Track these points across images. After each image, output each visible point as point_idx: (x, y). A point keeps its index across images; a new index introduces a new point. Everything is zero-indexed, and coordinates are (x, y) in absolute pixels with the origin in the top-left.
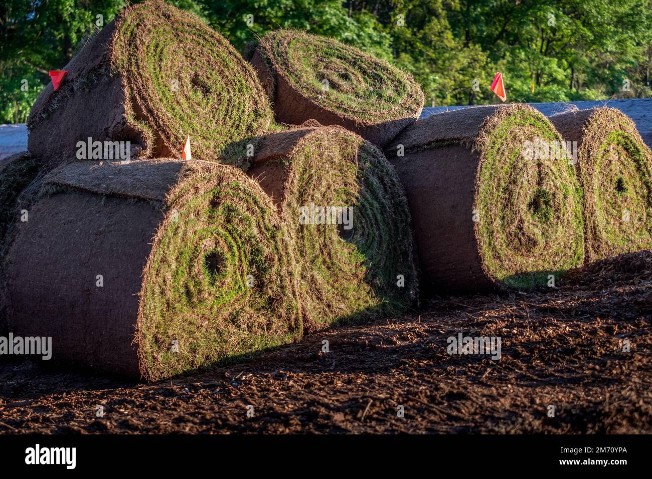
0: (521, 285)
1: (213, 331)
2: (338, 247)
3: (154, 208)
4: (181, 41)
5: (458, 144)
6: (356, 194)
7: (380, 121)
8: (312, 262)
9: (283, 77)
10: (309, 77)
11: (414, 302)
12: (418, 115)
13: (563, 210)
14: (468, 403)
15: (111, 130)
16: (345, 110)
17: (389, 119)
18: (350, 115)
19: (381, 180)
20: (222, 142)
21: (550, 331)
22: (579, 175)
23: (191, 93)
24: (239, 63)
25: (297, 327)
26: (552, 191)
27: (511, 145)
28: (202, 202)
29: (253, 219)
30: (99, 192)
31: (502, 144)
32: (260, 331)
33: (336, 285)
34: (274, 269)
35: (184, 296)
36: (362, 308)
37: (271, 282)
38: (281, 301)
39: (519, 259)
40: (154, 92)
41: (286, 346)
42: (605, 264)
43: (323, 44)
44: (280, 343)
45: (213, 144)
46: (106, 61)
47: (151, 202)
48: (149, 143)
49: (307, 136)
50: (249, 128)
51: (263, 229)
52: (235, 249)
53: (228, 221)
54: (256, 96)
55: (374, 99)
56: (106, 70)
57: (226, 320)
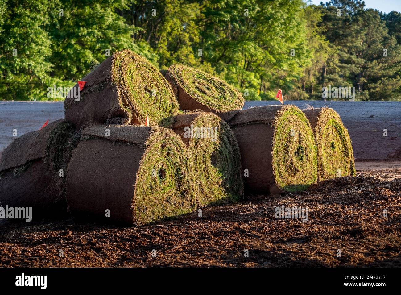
0: (291, 190)
1: (160, 205)
2: (211, 169)
3: (139, 147)
4: (139, 70)
5: (264, 123)
6: (219, 145)
7: (226, 111)
8: (200, 175)
9: (181, 88)
10: (193, 88)
11: (242, 196)
12: (241, 109)
13: (309, 156)
14: (303, 229)
15: (111, 111)
16: (211, 105)
17: (230, 110)
18: (213, 107)
19: (228, 138)
20: (159, 118)
21: (317, 208)
22: (315, 140)
23: (145, 95)
24: (164, 81)
25: (194, 205)
26: (305, 147)
27: (288, 124)
28: (158, 145)
29: (178, 154)
30: (111, 139)
31: (284, 124)
32: (179, 206)
33: (210, 187)
34: (186, 178)
35: (150, 188)
36: (220, 198)
37: (184, 184)
38: (188, 193)
39: (290, 178)
40: (131, 93)
41: (190, 214)
42: (329, 182)
43: (196, 72)
44: (187, 212)
45: (155, 119)
46: (109, 79)
47: (138, 145)
48: (130, 117)
49: (199, 117)
50: (170, 112)
51: (182, 159)
52: (170, 167)
53: (168, 155)
54: (172, 97)
55: (222, 100)
56: (108, 82)
57: (165, 201)
